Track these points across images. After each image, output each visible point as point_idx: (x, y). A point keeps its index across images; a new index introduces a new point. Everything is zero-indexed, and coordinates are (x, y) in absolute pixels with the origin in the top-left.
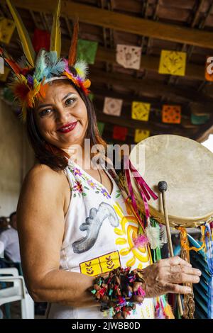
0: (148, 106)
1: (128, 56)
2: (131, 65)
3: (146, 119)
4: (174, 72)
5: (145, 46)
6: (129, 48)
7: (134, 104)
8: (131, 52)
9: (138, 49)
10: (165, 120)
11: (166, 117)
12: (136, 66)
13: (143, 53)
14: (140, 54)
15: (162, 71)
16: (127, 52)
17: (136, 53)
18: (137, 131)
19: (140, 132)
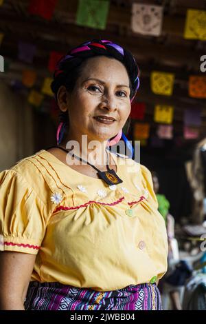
0: (171, 77)
1: (147, 19)
2: (150, 30)
3: (169, 92)
4: (204, 36)
5: (168, 5)
6: (148, 9)
7: (154, 75)
8: (150, 13)
9: (159, 9)
10: (192, 94)
11: (194, 90)
12: (156, 32)
13: (165, 13)
14: (160, 15)
15: (189, 35)
16: (144, 12)
17: (156, 14)
18: (158, 108)
19: (161, 110)
